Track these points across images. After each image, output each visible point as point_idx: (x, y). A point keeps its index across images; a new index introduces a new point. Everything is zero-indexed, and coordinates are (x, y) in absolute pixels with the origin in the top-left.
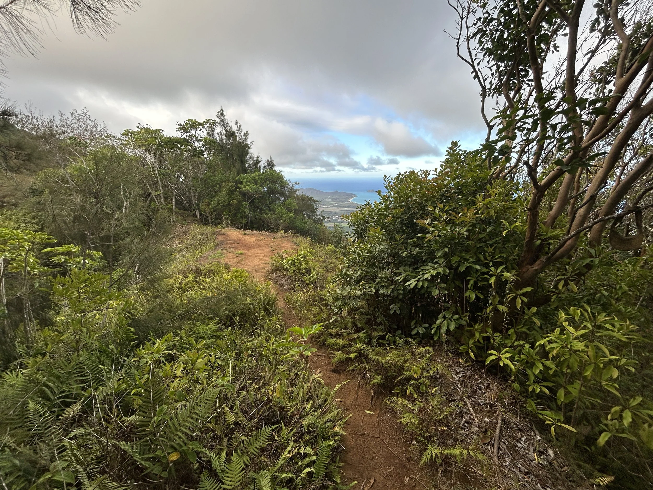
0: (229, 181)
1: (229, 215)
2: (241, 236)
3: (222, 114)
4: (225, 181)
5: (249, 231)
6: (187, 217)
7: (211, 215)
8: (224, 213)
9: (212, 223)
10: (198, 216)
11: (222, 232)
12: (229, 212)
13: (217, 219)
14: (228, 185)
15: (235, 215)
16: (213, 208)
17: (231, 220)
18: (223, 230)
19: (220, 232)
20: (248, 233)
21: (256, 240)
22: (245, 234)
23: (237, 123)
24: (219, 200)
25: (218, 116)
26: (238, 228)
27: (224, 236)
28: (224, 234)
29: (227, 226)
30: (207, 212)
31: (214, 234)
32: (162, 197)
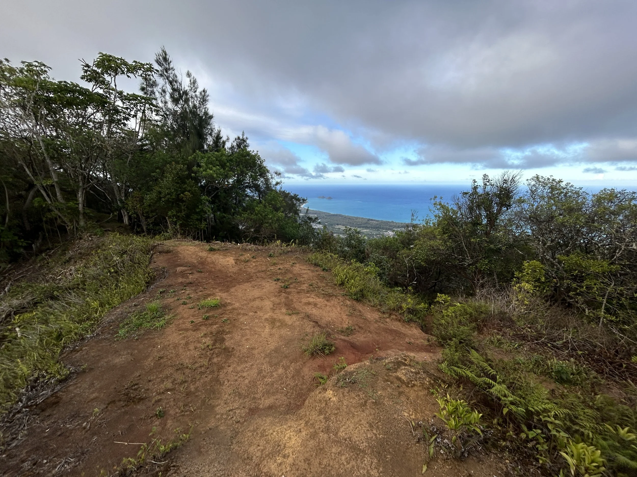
0: (177, 163)
1: (178, 217)
2: (204, 254)
3: (165, 59)
4: (170, 163)
5: (217, 244)
6: (108, 222)
7: (147, 217)
8: (170, 213)
9: (149, 232)
10: (126, 220)
11: (165, 248)
12: (177, 212)
13: (156, 224)
14: (175, 169)
15: (188, 216)
16: (150, 206)
17: (181, 225)
18: (167, 243)
19: (160, 248)
20: (216, 247)
21: (237, 260)
22: (211, 250)
23: (189, 75)
24: (160, 193)
25: (158, 62)
26: (194, 239)
27: (169, 256)
28: (168, 252)
29: (175, 234)
30: (139, 213)
31: (148, 252)
32: (57, 190)
